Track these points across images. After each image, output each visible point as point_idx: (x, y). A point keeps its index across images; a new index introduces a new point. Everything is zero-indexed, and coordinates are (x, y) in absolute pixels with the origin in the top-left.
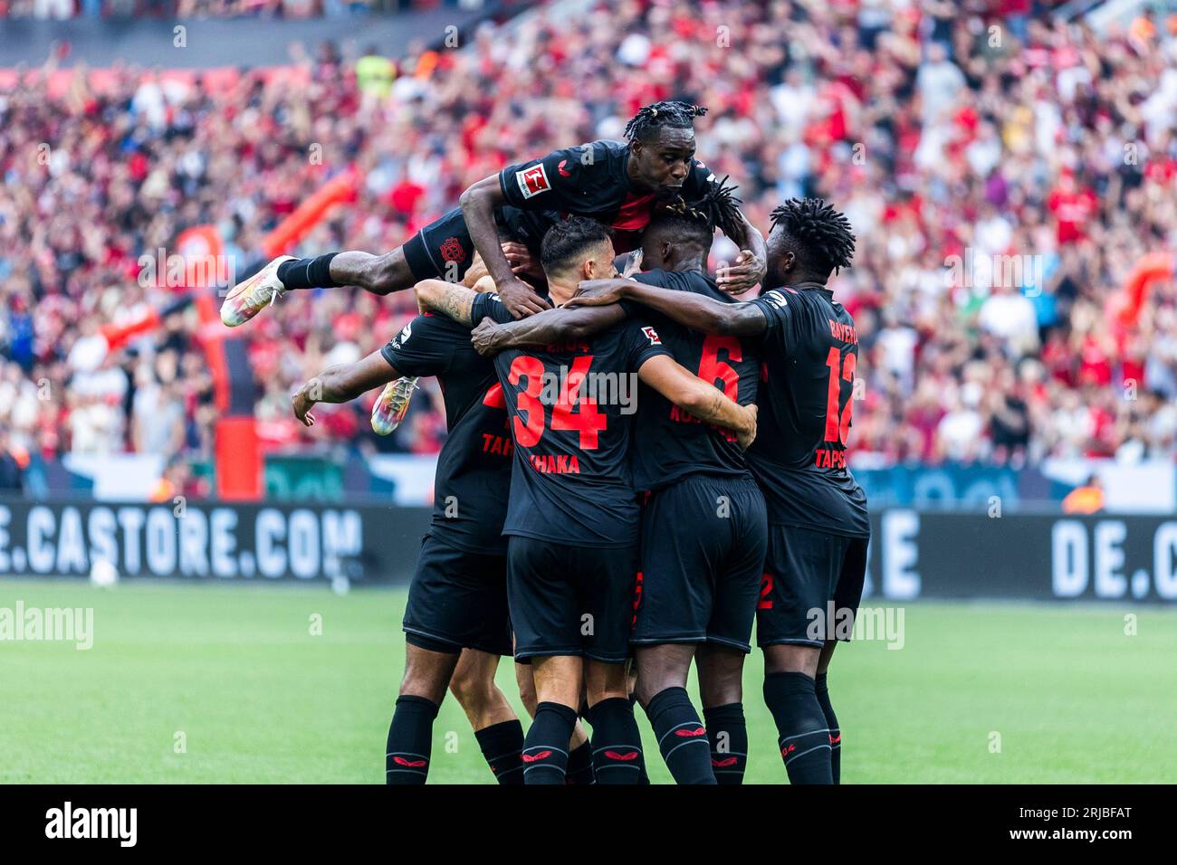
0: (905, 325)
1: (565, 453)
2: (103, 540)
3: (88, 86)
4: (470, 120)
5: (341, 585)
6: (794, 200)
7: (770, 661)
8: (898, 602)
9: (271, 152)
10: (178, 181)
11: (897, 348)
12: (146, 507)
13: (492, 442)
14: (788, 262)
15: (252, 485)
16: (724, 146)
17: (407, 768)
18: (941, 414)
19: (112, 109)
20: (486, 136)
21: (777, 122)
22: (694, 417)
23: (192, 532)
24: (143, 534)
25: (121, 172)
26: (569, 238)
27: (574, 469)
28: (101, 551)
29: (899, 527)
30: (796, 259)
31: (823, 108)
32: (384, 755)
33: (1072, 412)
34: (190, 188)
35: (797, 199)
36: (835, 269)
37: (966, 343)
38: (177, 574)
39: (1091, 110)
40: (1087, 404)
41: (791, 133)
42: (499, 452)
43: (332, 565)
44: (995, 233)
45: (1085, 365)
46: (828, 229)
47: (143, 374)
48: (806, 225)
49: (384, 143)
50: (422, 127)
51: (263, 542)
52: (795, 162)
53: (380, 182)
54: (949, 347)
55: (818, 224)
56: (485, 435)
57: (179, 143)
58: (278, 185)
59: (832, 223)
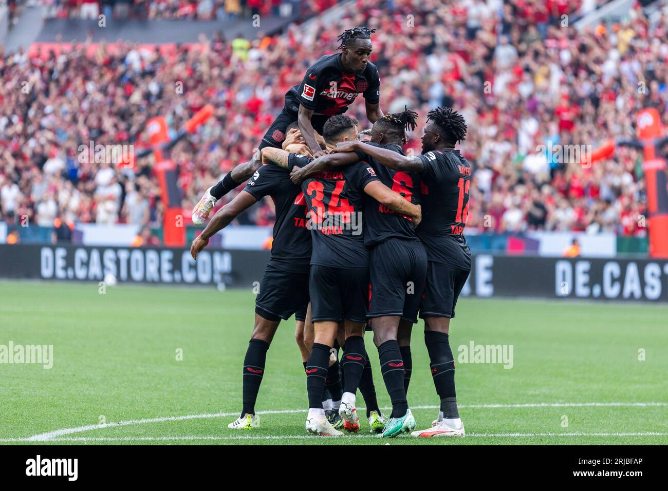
0: (488, 167)
2: (110, 265)
3: (105, 50)
4: (284, 69)
5: (221, 287)
7: (427, 325)
8: (484, 297)
9: (191, 83)
10: (147, 96)
11: (484, 178)
12: (130, 249)
13: (299, 221)
14: (437, 138)
15: (180, 239)
16: (404, 83)
17: (254, 373)
18: (504, 210)
19: (116, 62)
20: (290, 77)
21: (428, 71)
22: (390, 210)
23: (152, 261)
24: (129, 261)
25: (120, 92)
26: (336, 127)
28: (109, 270)
29: (484, 262)
30: (440, 137)
31: (450, 65)
32: (242, 367)
33: (565, 209)
34: (153, 99)
37: (515, 176)
38: (144, 281)
39: (576, 67)
40: (573, 207)
41: (435, 77)
42: (303, 226)
43: (217, 278)
44: (530, 126)
45: (573, 188)
46: (455, 123)
47: (130, 186)
48: (445, 121)
49: (245, 79)
50: (262, 72)
51: (185, 266)
52: (437, 91)
53: (242, 98)
54: (507, 177)
55: (451, 121)
56: (295, 218)
57: (148, 78)
58: (193, 98)
59: (457, 120)
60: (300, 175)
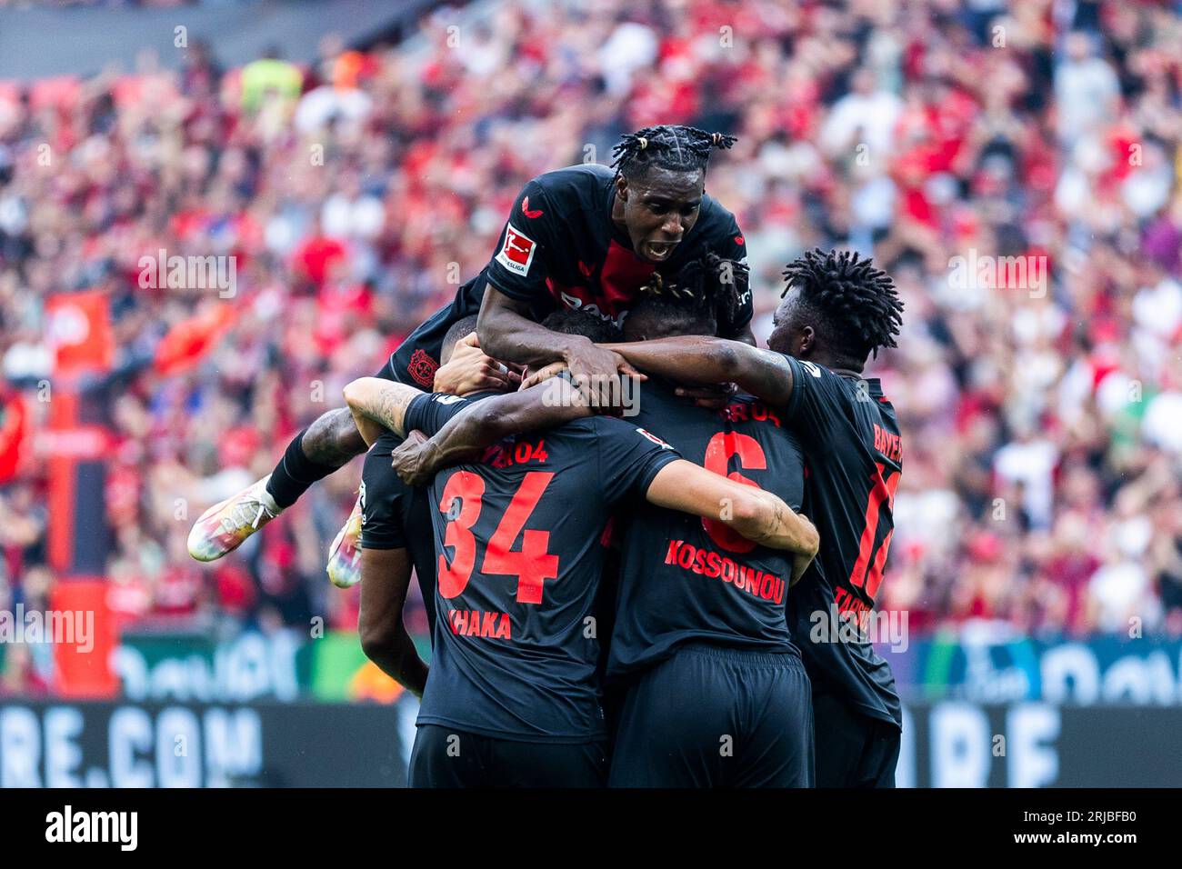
1: (493, 608)
6: (818, 251)
14: (806, 341)
16: (772, 183)
18: (1091, 567)
20: (437, 171)
23: (19, 741)
27: (503, 632)
30: (816, 335)
35: (821, 250)
36: (872, 352)
41: (872, 164)
46: (861, 293)
48: (830, 288)
51: (120, 756)
52: (874, 203)
53: (283, 236)
55: (847, 288)
59: (867, 286)
60: (421, 461)
